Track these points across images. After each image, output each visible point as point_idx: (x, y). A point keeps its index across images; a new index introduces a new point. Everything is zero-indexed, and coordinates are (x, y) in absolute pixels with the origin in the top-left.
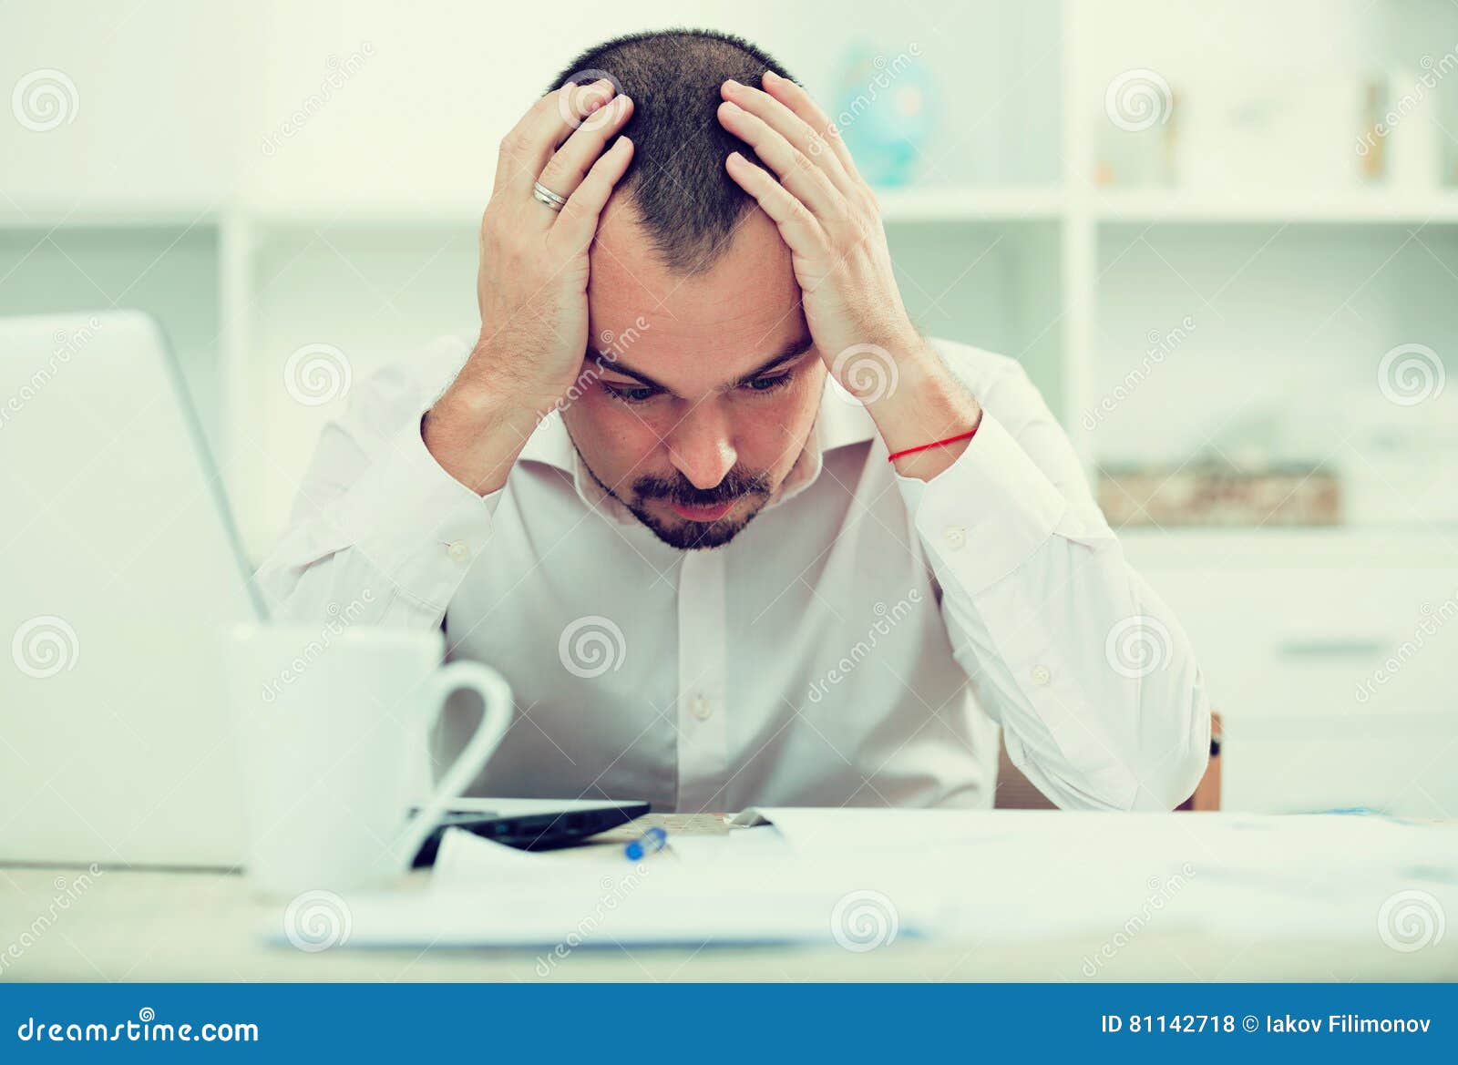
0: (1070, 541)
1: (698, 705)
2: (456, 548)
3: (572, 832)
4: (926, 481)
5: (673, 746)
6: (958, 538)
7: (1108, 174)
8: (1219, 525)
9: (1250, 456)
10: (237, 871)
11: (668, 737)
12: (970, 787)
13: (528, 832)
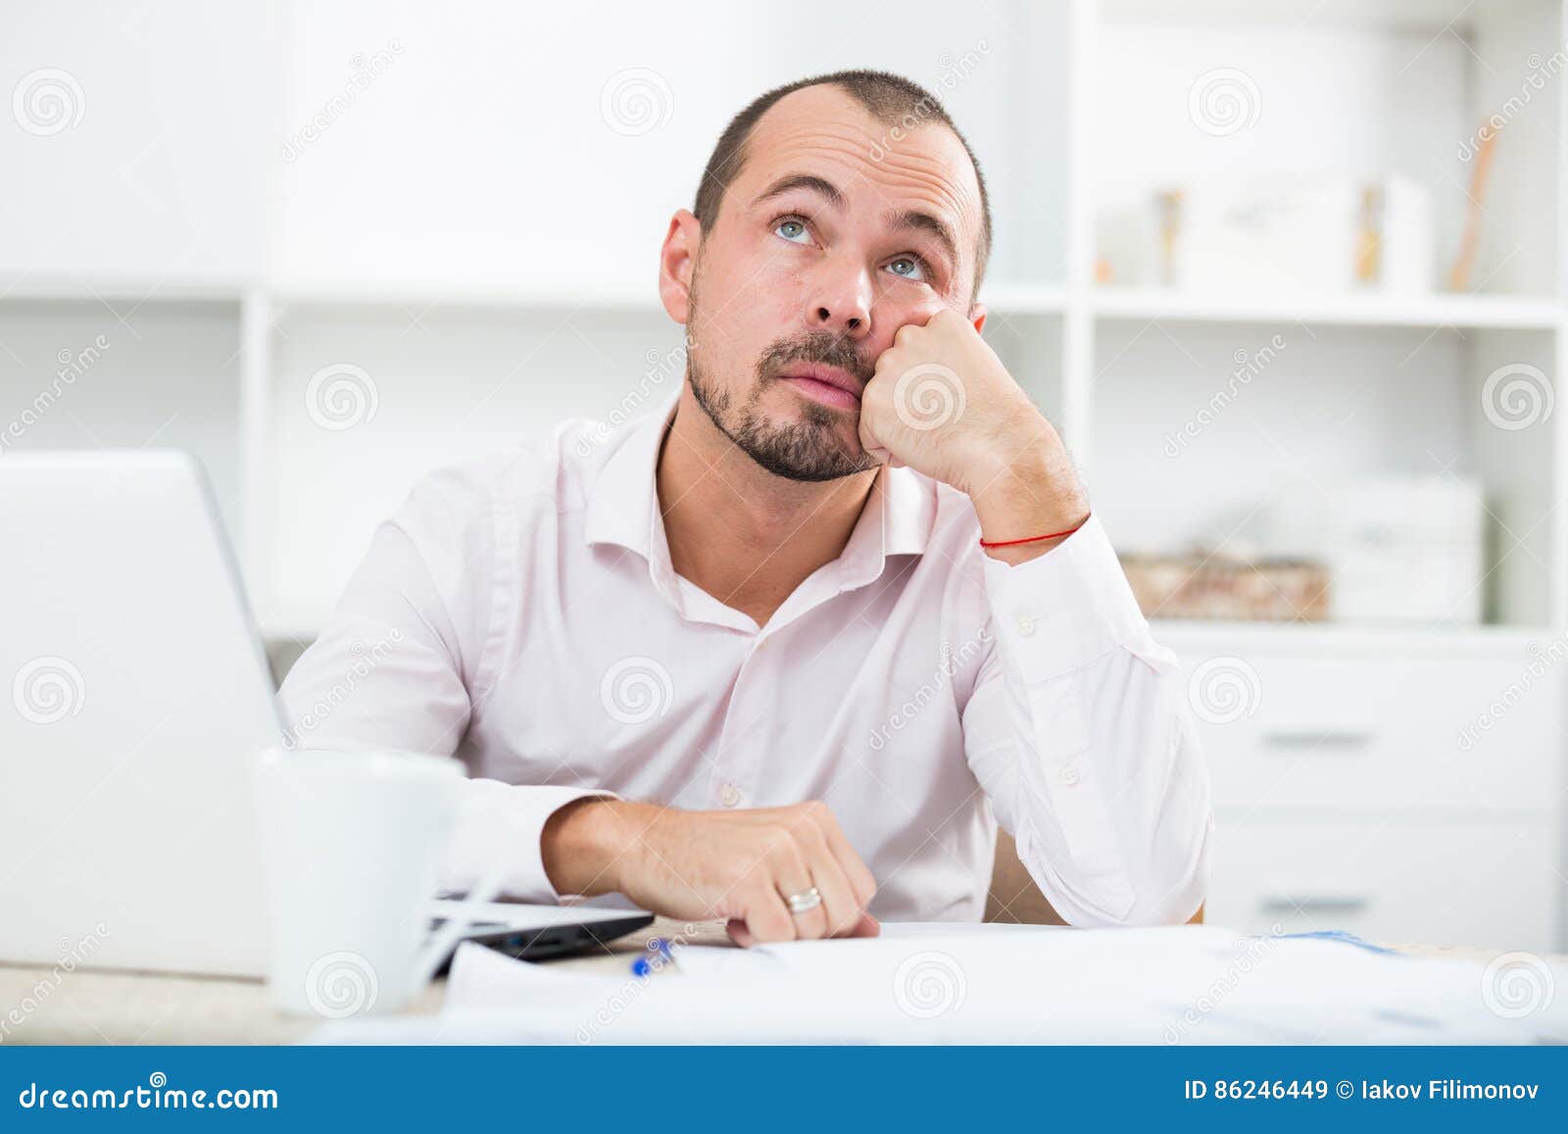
0: (1134, 657)
3: (581, 942)
4: (1012, 565)
8: (1207, 618)
9: (1241, 550)
10: (259, 981)
13: (539, 944)
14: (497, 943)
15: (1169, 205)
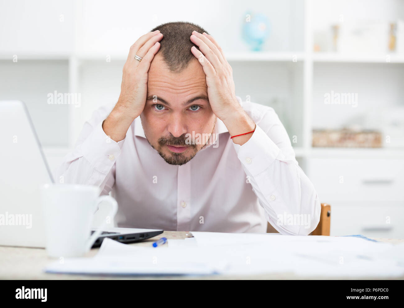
0: (280, 161)
1: (183, 204)
2: (111, 156)
3: (141, 238)
4: (241, 145)
5: (176, 214)
6: (249, 161)
7: (318, 48)
8: (347, 147)
9: (356, 128)
10: (44, 248)
11: (174, 212)
12: (259, 224)
13: (128, 238)
14: (115, 238)
15: (335, 29)
